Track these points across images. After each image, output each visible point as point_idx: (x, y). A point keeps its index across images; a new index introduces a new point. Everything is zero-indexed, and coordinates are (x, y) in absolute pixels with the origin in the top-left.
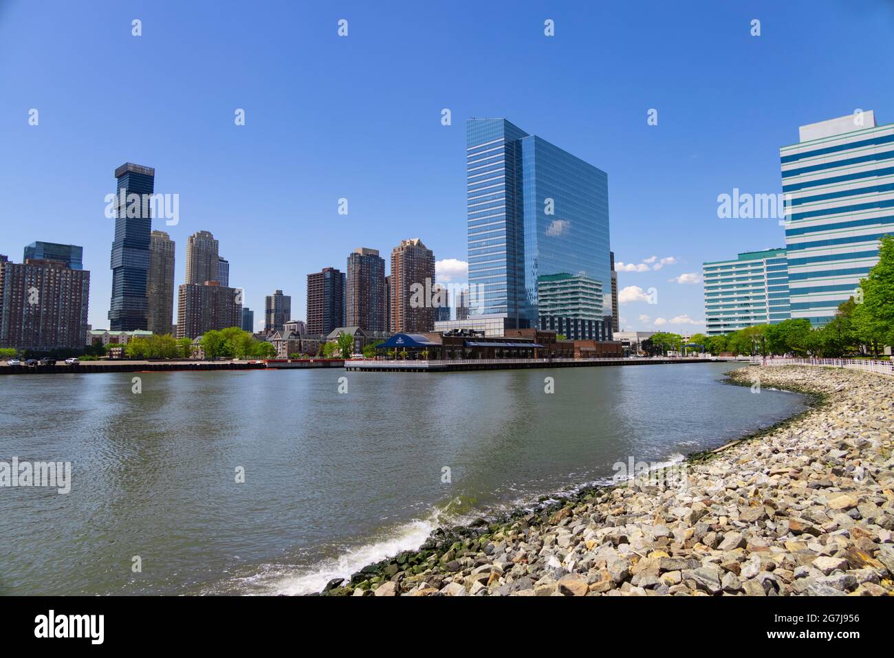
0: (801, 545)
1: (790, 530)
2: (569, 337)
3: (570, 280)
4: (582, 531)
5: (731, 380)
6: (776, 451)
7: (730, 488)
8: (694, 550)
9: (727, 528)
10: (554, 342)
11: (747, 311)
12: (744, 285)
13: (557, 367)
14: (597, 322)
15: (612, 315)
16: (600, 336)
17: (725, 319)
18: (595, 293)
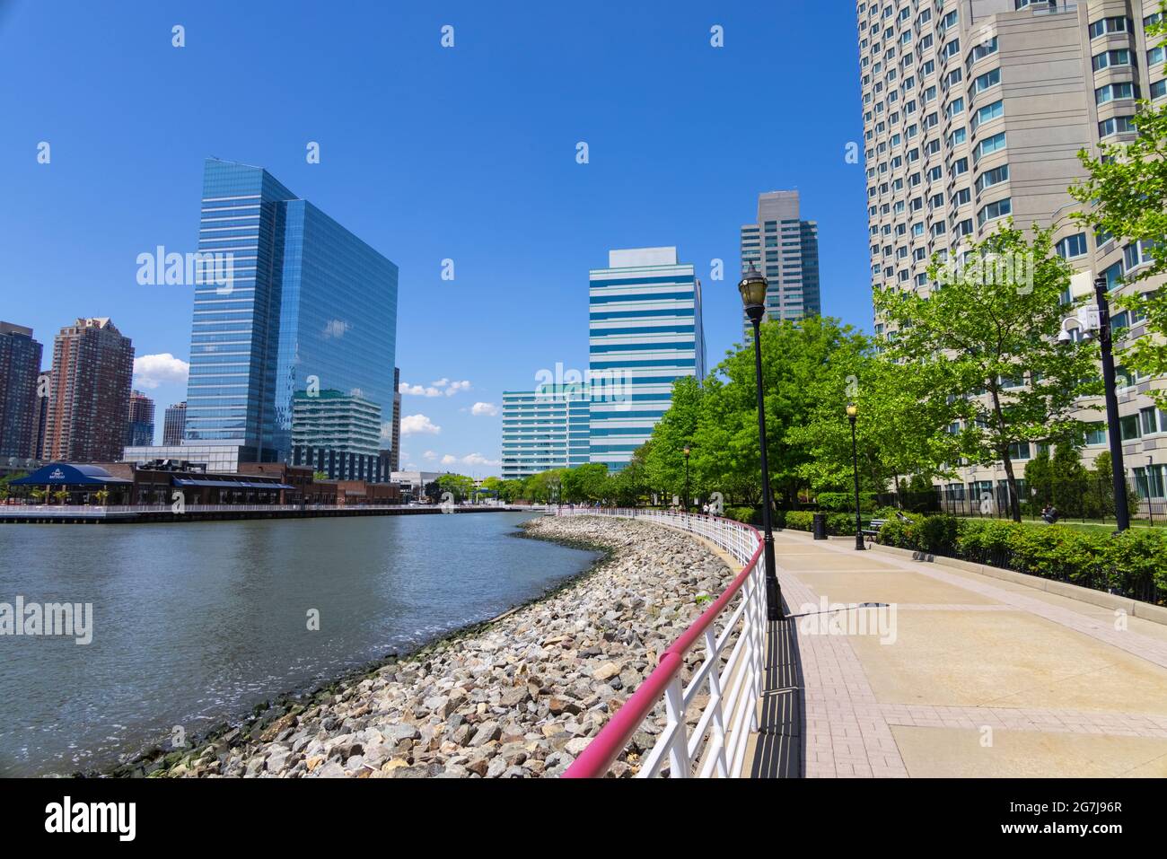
0: (560, 727)
1: (550, 711)
2: (331, 476)
3: (339, 400)
4: (305, 746)
5: (521, 534)
6: (555, 617)
7: (498, 666)
8: (440, 751)
9: (484, 717)
10: (310, 482)
11: (547, 452)
12: (546, 421)
13: (312, 517)
14: (371, 458)
15: (390, 450)
16: (374, 475)
17: (523, 460)
18: (372, 419)
